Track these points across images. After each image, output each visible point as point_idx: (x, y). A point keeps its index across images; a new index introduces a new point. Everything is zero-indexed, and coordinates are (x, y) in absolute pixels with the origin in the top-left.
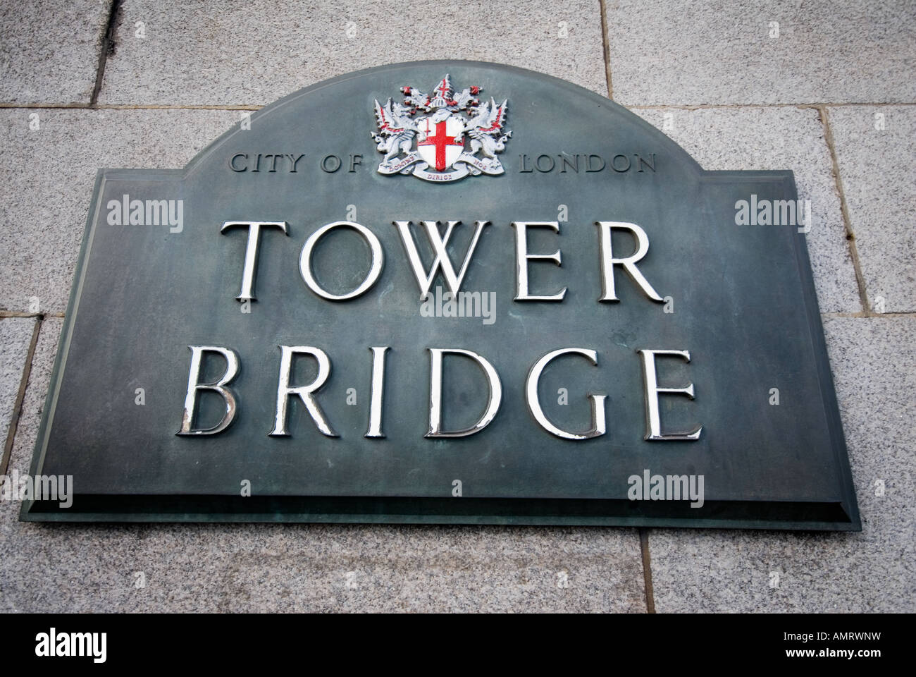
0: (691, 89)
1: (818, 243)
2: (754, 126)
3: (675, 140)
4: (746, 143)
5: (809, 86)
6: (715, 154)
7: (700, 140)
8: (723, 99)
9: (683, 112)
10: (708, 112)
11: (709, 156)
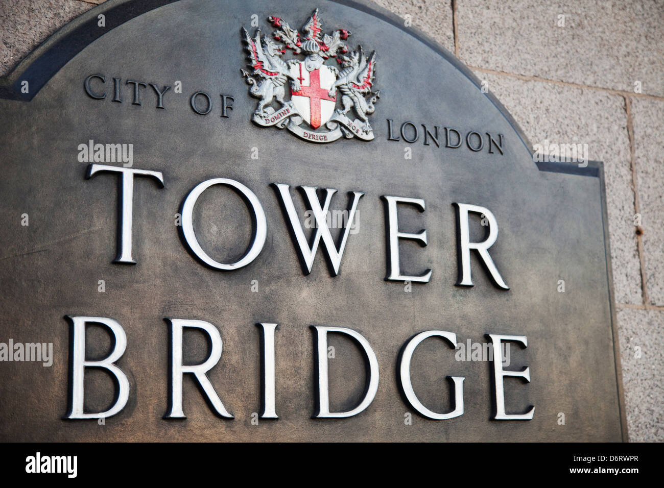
0: (527, 56)
1: (616, 235)
2: (574, 107)
3: (511, 113)
4: (568, 125)
5: (619, 70)
6: (542, 133)
7: (532, 116)
8: (553, 73)
9: (518, 83)
10: (539, 86)
11: (538, 134)
